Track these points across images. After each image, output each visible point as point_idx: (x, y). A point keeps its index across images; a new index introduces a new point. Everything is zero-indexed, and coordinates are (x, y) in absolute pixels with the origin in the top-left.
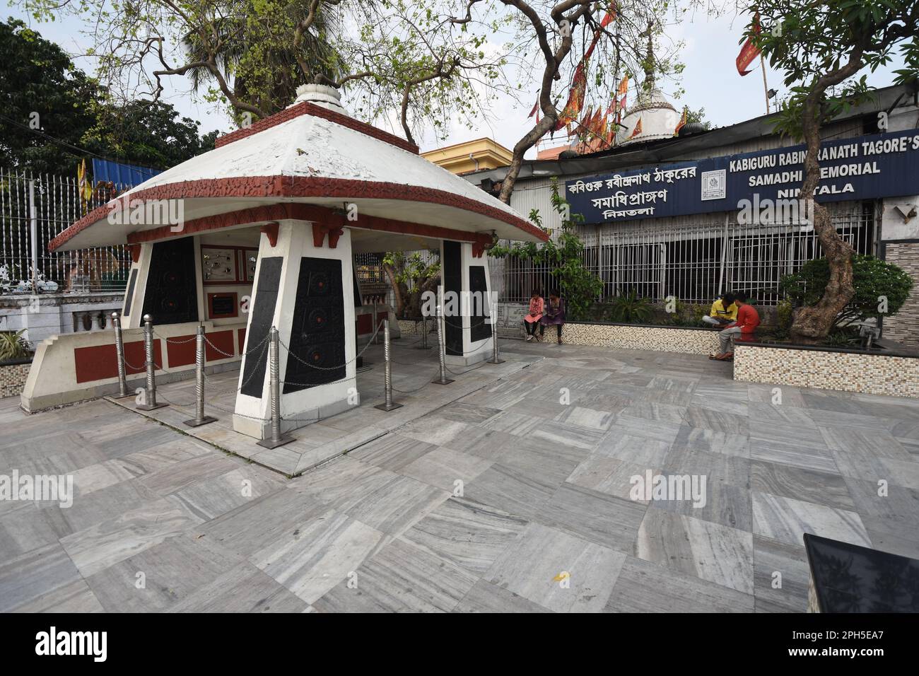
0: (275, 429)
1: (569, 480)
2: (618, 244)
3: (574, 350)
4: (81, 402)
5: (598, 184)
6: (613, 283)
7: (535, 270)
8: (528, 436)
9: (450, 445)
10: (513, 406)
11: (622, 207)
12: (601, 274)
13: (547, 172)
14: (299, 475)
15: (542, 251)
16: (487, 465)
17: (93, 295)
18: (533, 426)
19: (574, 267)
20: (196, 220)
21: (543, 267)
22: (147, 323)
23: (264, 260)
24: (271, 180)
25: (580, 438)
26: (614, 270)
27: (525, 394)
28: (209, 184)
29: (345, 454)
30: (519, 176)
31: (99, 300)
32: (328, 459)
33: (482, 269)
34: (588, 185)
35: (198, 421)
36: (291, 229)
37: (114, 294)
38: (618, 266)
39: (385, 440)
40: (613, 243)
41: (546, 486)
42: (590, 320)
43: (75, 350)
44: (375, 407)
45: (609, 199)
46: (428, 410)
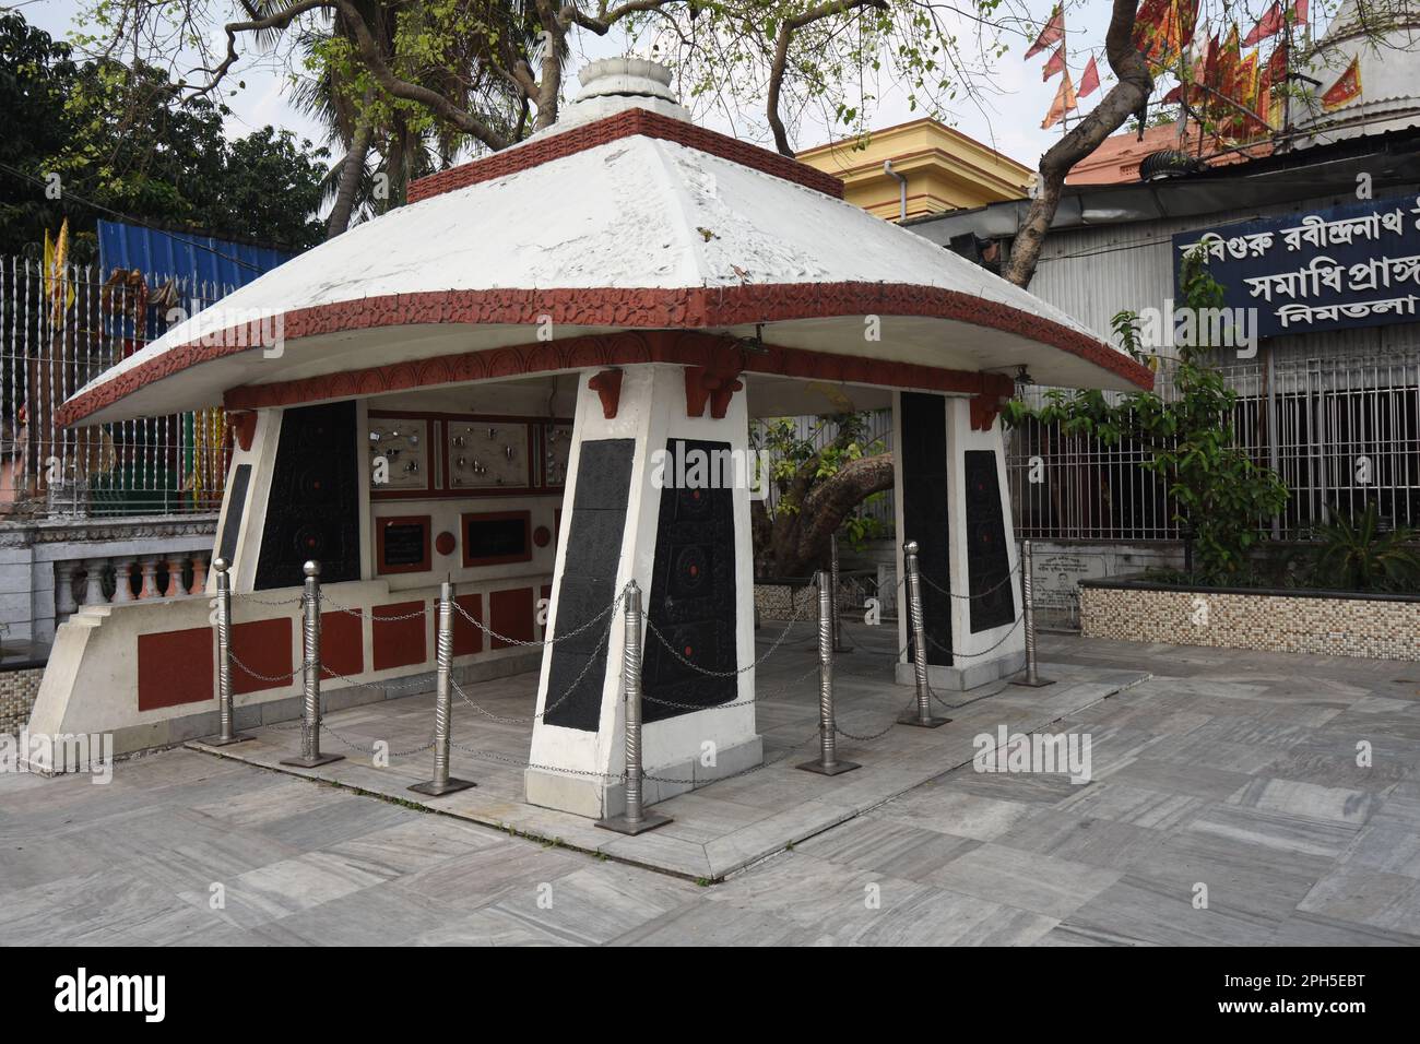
0: (632, 796)
1: (1304, 906)
2: (1321, 388)
3: (1222, 661)
4: (143, 752)
5: (1262, 241)
6: (1311, 488)
7: (1094, 459)
8: (1178, 830)
9: (1008, 839)
10: (1120, 773)
11: (1328, 296)
12: (1275, 465)
13: (1119, 213)
14: (719, 880)
15: (1123, 411)
16: (1110, 878)
17: (96, 522)
18: (1181, 813)
19: (1210, 449)
20: (417, 362)
21: (1126, 448)
22: (310, 579)
23: (587, 447)
24: (682, 297)
25: (1302, 836)
26: (1310, 455)
27: (1136, 751)
28: (522, 299)
29: (789, 848)
30: (1054, 224)
31: (106, 533)
32: (764, 855)
33: (991, 455)
34: (1233, 243)
35: (439, 786)
36: (650, 379)
37: (137, 520)
38: (1323, 444)
39: (857, 828)
40: (1307, 385)
41: (1256, 915)
42: (1256, 585)
43: (139, 637)
44: (798, 767)
45: (1291, 276)
46: (922, 777)
